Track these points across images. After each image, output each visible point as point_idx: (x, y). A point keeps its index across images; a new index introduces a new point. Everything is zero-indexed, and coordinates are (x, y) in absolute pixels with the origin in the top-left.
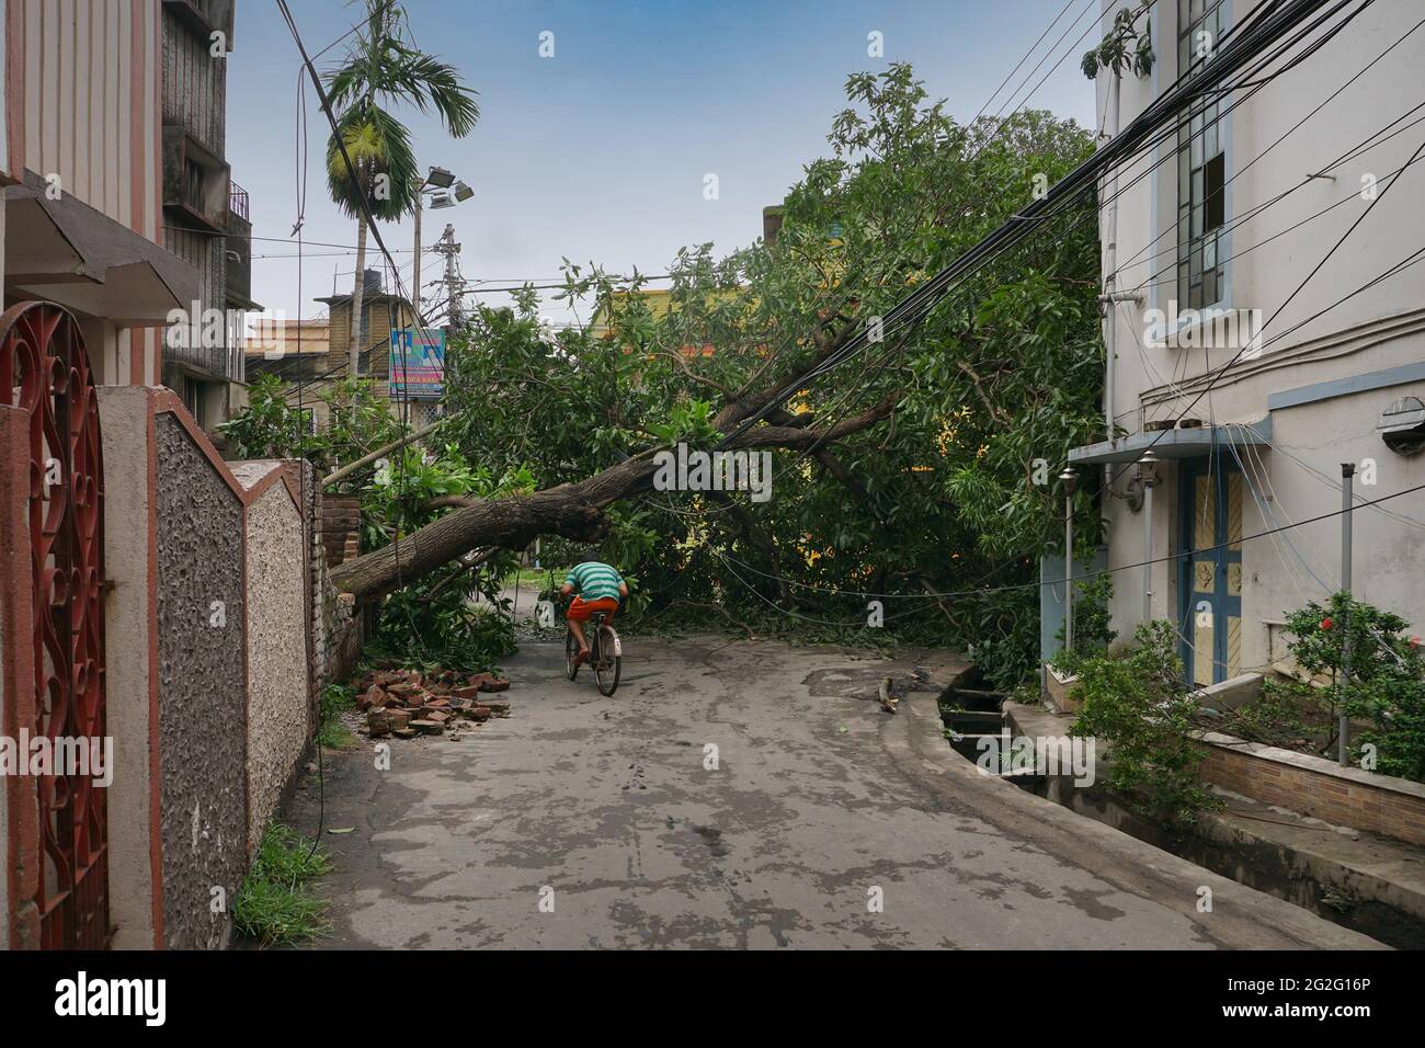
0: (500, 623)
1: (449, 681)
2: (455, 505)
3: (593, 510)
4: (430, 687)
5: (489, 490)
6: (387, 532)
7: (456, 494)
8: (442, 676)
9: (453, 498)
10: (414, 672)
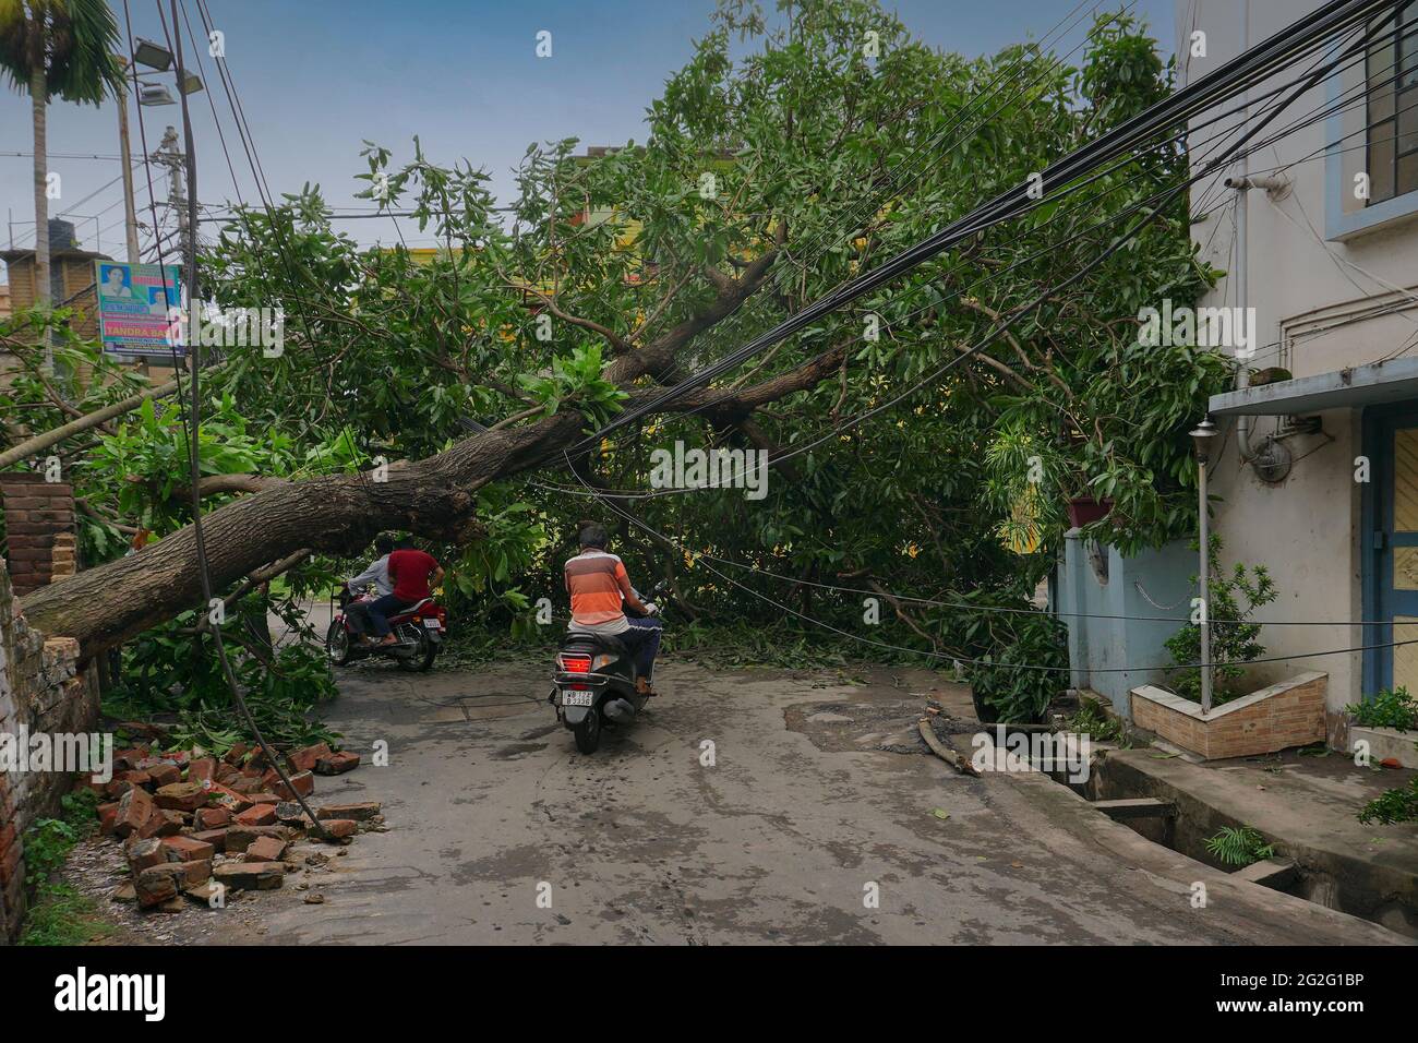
0: (309, 658)
1: (261, 764)
2: (230, 490)
3: (463, 495)
4: (231, 779)
5: (290, 468)
6: (123, 533)
7: (236, 472)
8: (248, 756)
9: (232, 479)
10: (198, 750)
